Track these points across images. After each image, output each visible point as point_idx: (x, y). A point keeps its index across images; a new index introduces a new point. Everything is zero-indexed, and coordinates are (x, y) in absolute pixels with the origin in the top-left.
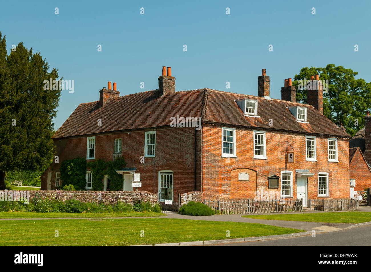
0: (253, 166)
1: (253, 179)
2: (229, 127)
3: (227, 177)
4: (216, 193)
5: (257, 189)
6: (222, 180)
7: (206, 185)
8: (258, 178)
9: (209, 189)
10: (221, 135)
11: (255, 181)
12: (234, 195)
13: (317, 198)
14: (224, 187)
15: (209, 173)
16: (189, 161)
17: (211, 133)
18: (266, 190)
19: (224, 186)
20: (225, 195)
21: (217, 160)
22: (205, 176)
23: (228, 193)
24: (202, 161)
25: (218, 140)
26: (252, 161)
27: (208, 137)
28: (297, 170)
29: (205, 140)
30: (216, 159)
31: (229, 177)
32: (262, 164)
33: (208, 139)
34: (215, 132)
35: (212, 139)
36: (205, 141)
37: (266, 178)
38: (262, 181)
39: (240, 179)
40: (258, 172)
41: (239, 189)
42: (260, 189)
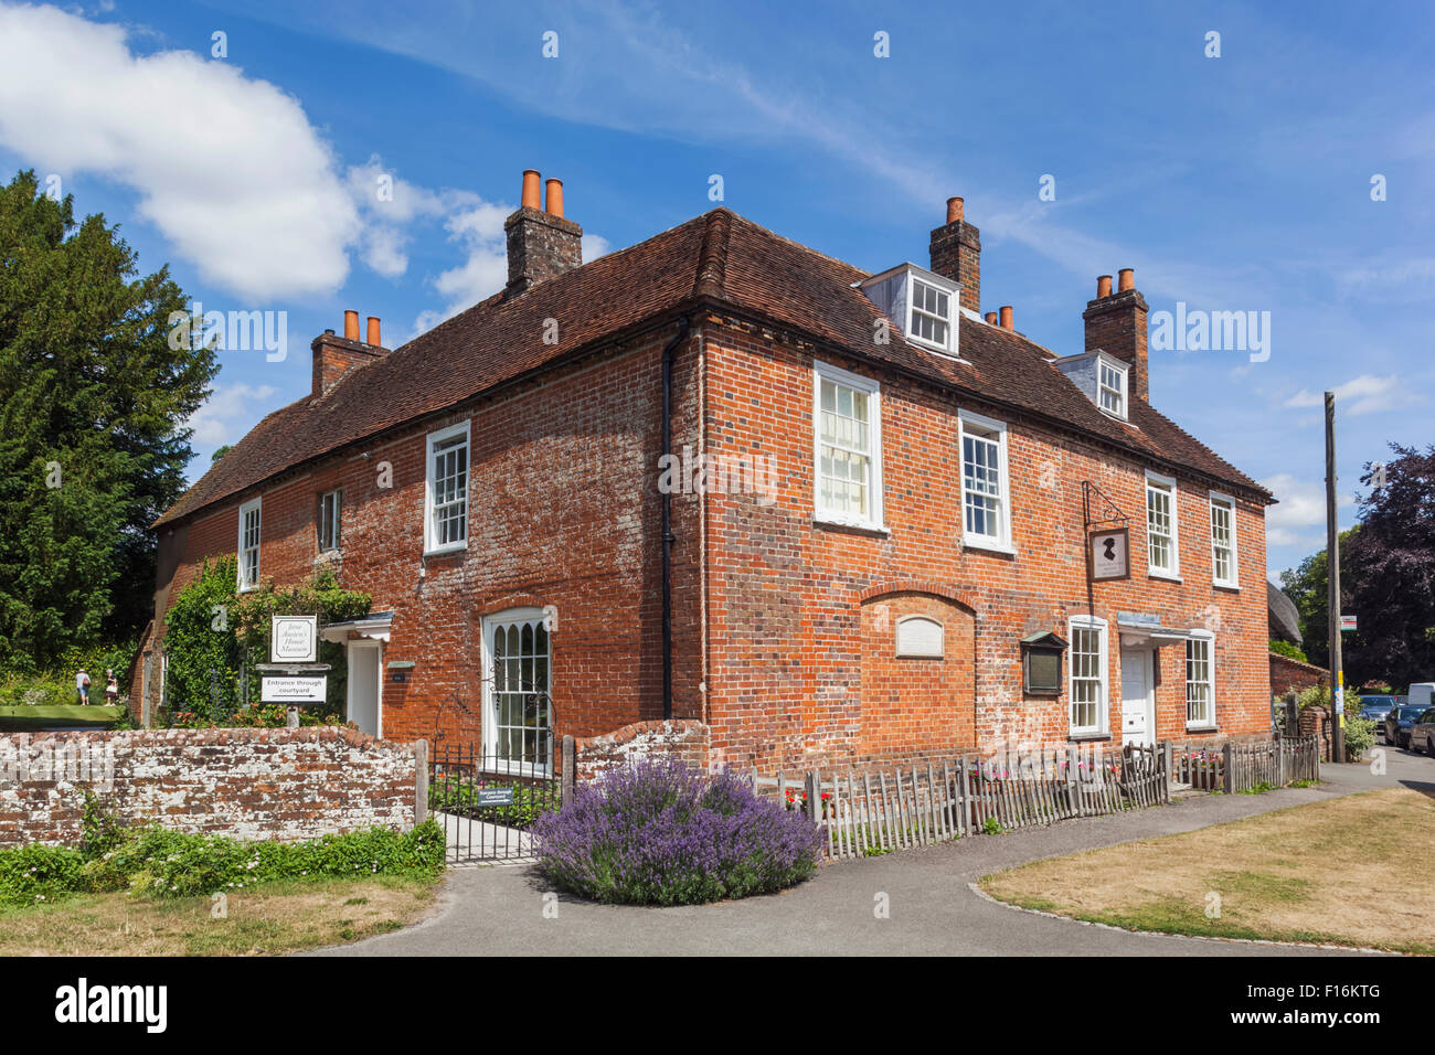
0: (959, 587)
1: (958, 651)
2: (850, 369)
3: (843, 638)
4: (784, 726)
5: (979, 699)
6: (818, 650)
7: (731, 678)
8: (983, 647)
9: (746, 707)
10: (810, 404)
11: (968, 664)
12: (875, 732)
13: (1182, 734)
14: (829, 690)
15: (745, 608)
16: (628, 547)
17: (754, 381)
18: (1015, 705)
19: (826, 684)
20: (834, 738)
21: (789, 540)
22: (723, 627)
23: (848, 722)
24: (707, 539)
25: (793, 426)
26: (954, 558)
27: (737, 398)
28: (1121, 613)
29: (719, 415)
30: (783, 533)
31: (850, 638)
32: (998, 580)
33: (738, 413)
34: (779, 381)
35: (763, 419)
36: (722, 423)
37: (1013, 646)
38: (998, 661)
39: (902, 650)
40: (981, 616)
41: (897, 699)
42: (990, 700)
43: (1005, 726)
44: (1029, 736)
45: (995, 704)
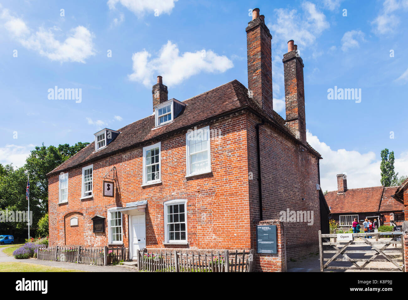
0: (80, 209)
3: (62, 224)
5: (84, 234)
6: (59, 226)
8: (85, 222)
12: (68, 241)
13: (161, 245)
14: (61, 233)
15: (52, 221)
18: (93, 235)
22: (50, 224)
23: (63, 239)
26: (79, 203)
27: (51, 188)
28: (128, 203)
32: (89, 205)
34: (55, 182)
39: (71, 225)
41: (71, 234)
42: (87, 234)
43: (91, 240)
44: (97, 243)
45: (88, 235)
